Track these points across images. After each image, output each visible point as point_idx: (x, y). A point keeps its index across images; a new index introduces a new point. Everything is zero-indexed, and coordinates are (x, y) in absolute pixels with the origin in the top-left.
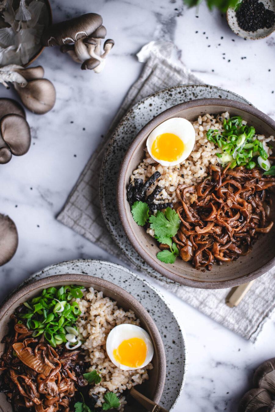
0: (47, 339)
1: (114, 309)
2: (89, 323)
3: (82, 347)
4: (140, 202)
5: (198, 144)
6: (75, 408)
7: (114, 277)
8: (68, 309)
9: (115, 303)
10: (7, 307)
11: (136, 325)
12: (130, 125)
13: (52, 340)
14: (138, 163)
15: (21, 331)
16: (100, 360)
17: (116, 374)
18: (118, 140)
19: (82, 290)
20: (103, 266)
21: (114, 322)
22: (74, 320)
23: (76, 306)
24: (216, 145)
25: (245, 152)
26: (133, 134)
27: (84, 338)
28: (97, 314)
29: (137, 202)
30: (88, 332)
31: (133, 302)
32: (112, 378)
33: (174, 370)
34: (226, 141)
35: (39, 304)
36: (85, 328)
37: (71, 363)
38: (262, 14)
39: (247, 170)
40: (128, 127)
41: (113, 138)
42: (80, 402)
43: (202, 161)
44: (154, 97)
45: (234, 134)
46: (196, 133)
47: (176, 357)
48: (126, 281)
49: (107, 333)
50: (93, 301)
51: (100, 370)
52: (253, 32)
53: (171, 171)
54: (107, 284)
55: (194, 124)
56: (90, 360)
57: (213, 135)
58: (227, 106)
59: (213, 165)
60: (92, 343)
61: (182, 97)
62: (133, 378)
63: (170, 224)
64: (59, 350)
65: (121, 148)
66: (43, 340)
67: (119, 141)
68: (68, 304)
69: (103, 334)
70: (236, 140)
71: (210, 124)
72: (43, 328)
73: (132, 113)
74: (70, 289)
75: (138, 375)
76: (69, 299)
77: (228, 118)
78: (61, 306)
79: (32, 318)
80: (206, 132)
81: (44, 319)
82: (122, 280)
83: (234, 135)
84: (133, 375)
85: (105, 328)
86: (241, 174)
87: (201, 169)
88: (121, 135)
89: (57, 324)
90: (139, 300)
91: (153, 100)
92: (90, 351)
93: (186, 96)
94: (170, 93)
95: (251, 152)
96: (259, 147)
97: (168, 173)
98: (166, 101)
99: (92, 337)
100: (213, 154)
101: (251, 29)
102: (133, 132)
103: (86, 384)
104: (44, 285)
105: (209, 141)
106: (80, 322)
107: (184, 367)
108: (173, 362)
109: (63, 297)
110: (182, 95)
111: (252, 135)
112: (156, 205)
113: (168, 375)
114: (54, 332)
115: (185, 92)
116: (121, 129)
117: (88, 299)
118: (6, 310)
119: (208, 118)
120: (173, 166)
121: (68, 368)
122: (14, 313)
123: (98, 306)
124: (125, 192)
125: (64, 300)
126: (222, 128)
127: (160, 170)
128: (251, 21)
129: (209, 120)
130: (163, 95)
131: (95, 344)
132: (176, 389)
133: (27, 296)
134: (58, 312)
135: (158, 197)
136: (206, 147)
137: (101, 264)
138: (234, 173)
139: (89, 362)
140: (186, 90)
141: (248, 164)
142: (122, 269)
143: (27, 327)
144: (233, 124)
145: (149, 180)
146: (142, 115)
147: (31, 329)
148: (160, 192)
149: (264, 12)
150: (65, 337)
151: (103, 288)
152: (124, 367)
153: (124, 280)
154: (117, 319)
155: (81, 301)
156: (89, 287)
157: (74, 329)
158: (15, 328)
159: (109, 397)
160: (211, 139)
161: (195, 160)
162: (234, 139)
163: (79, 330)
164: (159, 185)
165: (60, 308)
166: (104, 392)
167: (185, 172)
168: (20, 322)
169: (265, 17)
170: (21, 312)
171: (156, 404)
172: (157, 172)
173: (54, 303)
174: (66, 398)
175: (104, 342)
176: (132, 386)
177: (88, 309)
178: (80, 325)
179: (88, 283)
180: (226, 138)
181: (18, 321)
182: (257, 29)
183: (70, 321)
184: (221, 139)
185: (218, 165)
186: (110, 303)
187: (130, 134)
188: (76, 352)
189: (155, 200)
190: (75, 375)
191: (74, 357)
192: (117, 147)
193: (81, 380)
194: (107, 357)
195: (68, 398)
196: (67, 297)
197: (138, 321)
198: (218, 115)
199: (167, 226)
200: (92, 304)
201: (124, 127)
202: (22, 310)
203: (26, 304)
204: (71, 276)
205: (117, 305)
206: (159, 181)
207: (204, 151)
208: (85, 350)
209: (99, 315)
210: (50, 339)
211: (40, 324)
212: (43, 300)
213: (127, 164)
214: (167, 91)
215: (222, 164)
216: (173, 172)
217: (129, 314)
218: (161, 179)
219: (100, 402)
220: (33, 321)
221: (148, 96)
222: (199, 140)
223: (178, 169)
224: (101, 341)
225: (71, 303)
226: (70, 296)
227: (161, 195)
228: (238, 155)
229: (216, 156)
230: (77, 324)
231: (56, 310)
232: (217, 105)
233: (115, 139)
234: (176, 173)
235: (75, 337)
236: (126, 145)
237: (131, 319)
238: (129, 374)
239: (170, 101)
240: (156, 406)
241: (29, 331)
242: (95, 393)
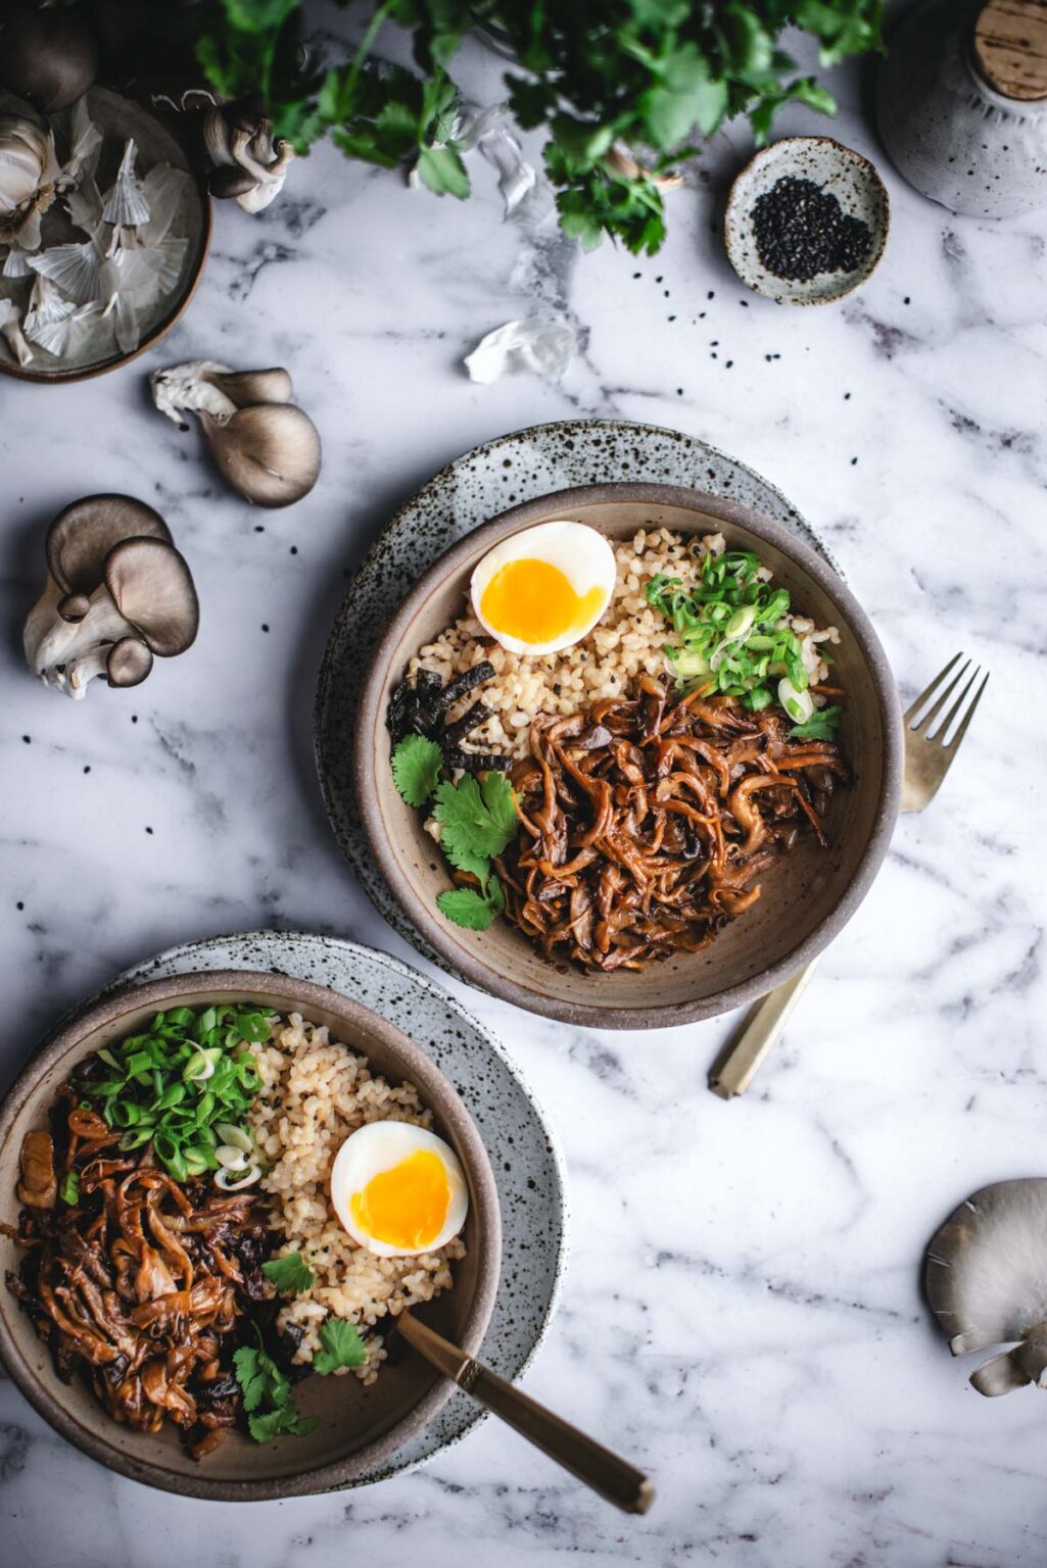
0: (161, 1157)
1: (358, 1079)
2: (286, 1116)
3: (263, 1187)
4: (422, 739)
5: (620, 609)
6: (235, 1365)
7: (364, 986)
8: (224, 1072)
9: (364, 1060)
10: (51, 1059)
11: (420, 1126)
12: (438, 510)
13: (176, 1162)
14: (440, 625)
15: (88, 1132)
16: (314, 1225)
17: (357, 1268)
18: (395, 549)
19: (270, 1020)
20: (333, 951)
21: (358, 1115)
22: (242, 1106)
23: (249, 1064)
24: (669, 620)
25: (747, 658)
26: (442, 536)
27: (268, 1159)
28: (310, 1090)
29: (414, 735)
30: (280, 1141)
31: (413, 1056)
32: (344, 1278)
33: (529, 1266)
34: (697, 614)
35: (144, 1053)
36: (273, 1129)
37: (230, 1230)
38: (830, 230)
39: (743, 709)
40: (433, 515)
41: (383, 539)
42: (252, 1346)
43: (621, 658)
44: (521, 442)
45: (727, 599)
46: (618, 574)
47: (536, 1229)
48: (400, 999)
49: (334, 1148)
50: (300, 1053)
51: (313, 1254)
52: (803, 282)
53: (526, 668)
54: (339, 1001)
55: (620, 550)
56: (284, 1224)
57: (666, 593)
58: (721, 518)
59: (649, 675)
60: (293, 1174)
61: (602, 455)
62: (406, 1280)
63: (490, 819)
64: (195, 1191)
65: (402, 572)
66: (148, 1160)
67: (399, 551)
68: (226, 1058)
69: (323, 1148)
70: (727, 618)
71: (664, 558)
72: (152, 1126)
73: (450, 478)
74: (234, 1014)
75: (421, 1275)
76: (229, 1043)
77: (719, 554)
78: (205, 1063)
79: (122, 1096)
80: (647, 580)
81: (154, 1099)
82: (388, 997)
83: (723, 604)
84: (407, 1272)
85: (332, 1134)
86: (723, 719)
87: (613, 680)
88: (408, 536)
89: (193, 1115)
90: (437, 1057)
91: (514, 450)
92: (286, 1196)
93: (612, 455)
94: (567, 437)
95: (765, 660)
96: (789, 650)
97: (517, 674)
98: (554, 461)
99: (291, 1156)
100: (657, 644)
101: (798, 272)
102: (443, 531)
103: (271, 1295)
104: (157, 999)
105: (649, 607)
106: (258, 1112)
107: (557, 1257)
108: (526, 1244)
109: (211, 1038)
110: (603, 451)
111: (776, 615)
112: (466, 756)
113: (511, 1281)
114: (182, 1139)
115: (613, 444)
116: (409, 518)
117: (285, 1045)
118: (46, 1067)
119: (662, 541)
120: (536, 657)
121: (218, 1244)
122: (68, 1081)
123: (313, 1067)
124: (386, 701)
125: (214, 1046)
126: (697, 577)
127: (496, 659)
128: (798, 250)
129: (664, 548)
130: (548, 440)
131: (300, 1178)
132: (533, 1323)
133: (110, 1031)
134: (196, 1078)
135: (475, 734)
136: (639, 621)
137: (328, 946)
138: (704, 711)
139: (281, 1231)
140: (617, 437)
141: (748, 695)
142: (387, 963)
143: (104, 1120)
144: (730, 573)
145: (457, 681)
146: (477, 487)
147: (116, 1128)
148: (483, 721)
149: (839, 222)
150: (213, 1155)
151: (329, 1015)
152: (381, 1248)
153: (394, 998)
154: (368, 1109)
155: (264, 1051)
156: (291, 1013)
157: (240, 1132)
158: (70, 1122)
159: (333, 1336)
160: (657, 601)
161: (602, 652)
162: (719, 614)
163: (254, 1136)
164: (483, 702)
165: (203, 1069)
166: (320, 1319)
167: (566, 678)
168: (86, 1106)
169: (839, 237)
170: (90, 1078)
171: (467, 1358)
172: (486, 664)
173: (185, 1051)
174: (208, 1336)
175: (325, 1172)
176: (404, 1307)
177: (285, 1074)
178: (259, 1120)
179: (286, 998)
180: (699, 608)
181: (79, 1103)
182: (815, 273)
183: (231, 1106)
184: (684, 606)
185: (663, 678)
186: (346, 1061)
187: (433, 535)
188: (245, 1198)
189: (464, 740)
190: (237, 1267)
191: (239, 1215)
192: (389, 568)
193: (254, 1281)
194: (333, 1216)
195: (217, 1335)
196: (223, 1039)
197: (427, 1116)
198: (696, 537)
199: (480, 823)
200: (294, 1061)
201: (419, 515)
202: (93, 1070)
203: (106, 1056)
204: (238, 977)
205: (368, 1067)
206: (485, 688)
207: (630, 630)
208: (272, 1195)
209: (315, 1093)
210: (171, 1157)
211: (143, 1114)
212: (153, 1044)
213: (405, 624)
214: (561, 432)
215: (675, 679)
216: (533, 672)
217: (403, 1095)
218: (494, 686)
219: (308, 1347)
220: (123, 1103)
221: (503, 437)
222: (622, 598)
223: (550, 667)
224: (318, 1169)
225: (234, 1055)
226: (234, 1036)
227: (485, 731)
228: (724, 662)
229: (661, 652)
230: (251, 1119)
231: (190, 1073)
232: (692, 509)
233: (387, 544)
234: (541, 677)
235: (243, 1154)
236: (417, 566)
237: (408, 1110)
238: (396, 1269)
239: (565, 462)
240: (466, 1362)
241: (110, 1132)
242: (294, 1320)
